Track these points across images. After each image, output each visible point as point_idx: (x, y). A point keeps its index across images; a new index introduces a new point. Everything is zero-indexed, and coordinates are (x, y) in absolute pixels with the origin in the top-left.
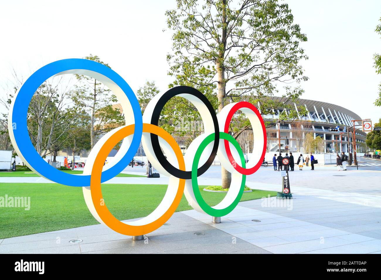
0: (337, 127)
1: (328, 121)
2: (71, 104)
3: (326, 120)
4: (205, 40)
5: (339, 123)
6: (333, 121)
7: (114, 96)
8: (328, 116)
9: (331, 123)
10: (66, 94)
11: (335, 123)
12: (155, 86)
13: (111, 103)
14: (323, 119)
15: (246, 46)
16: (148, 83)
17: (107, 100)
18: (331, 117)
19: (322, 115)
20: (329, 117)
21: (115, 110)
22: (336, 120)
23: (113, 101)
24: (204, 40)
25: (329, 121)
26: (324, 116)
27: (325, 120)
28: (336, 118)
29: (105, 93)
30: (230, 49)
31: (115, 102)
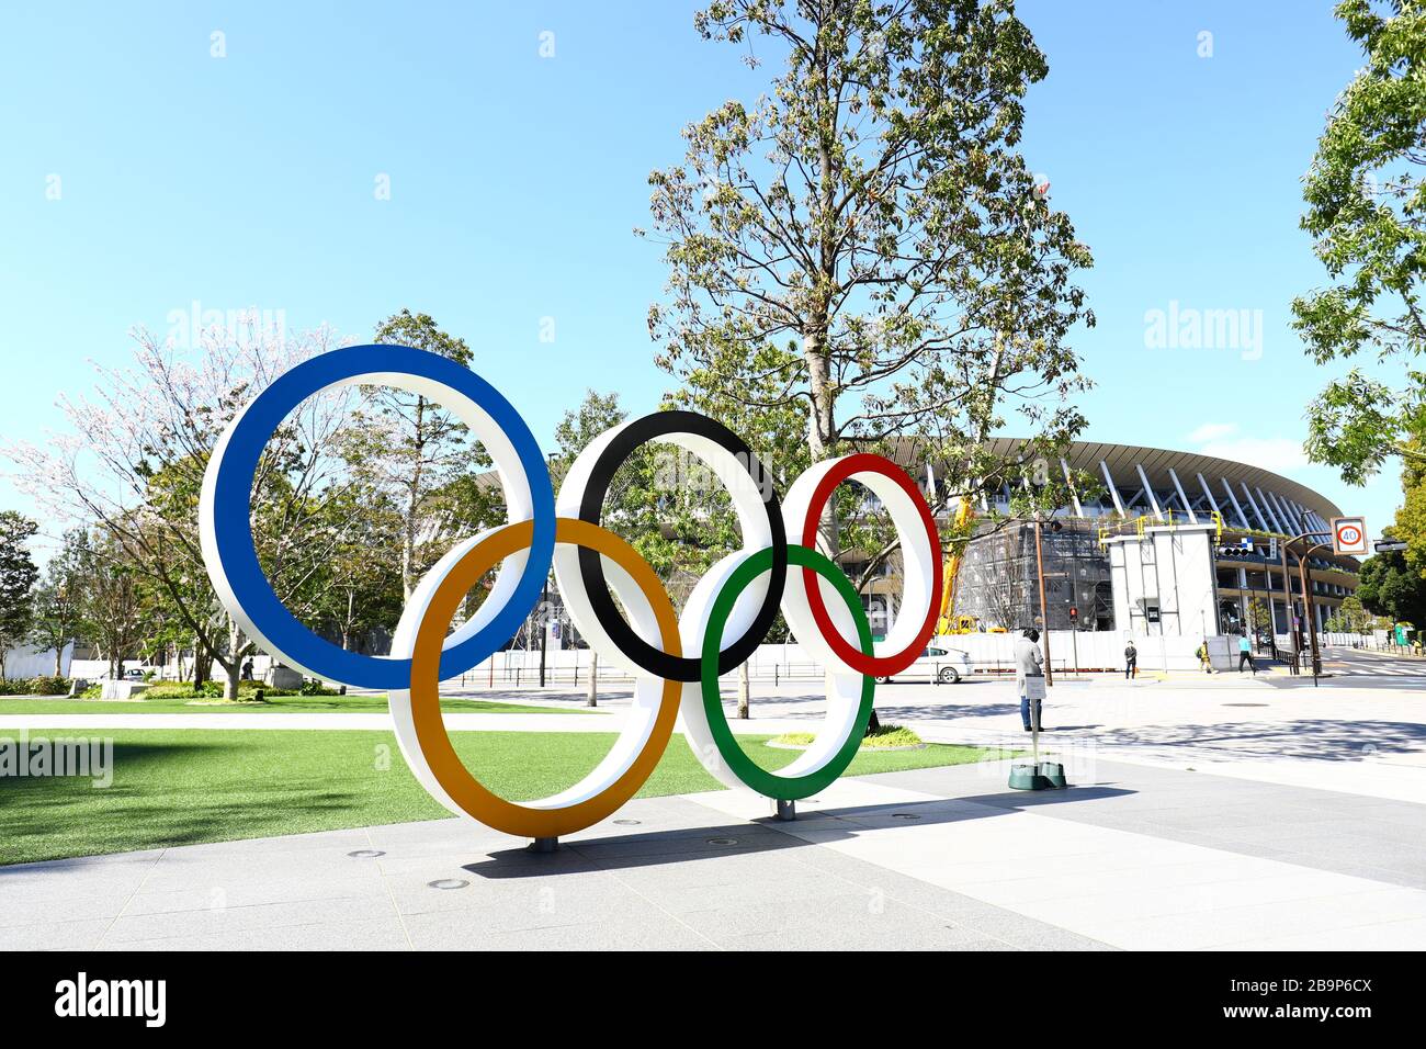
0: (1244, 541)
1: (1222, 519)
2: (343, 475)
4: (764, 266)
6: (1240, 521)
7: (480, 446)
8: (1221, 502)
10: (327, 442)
11: (1247, 527)
12: (616, 410)
13: (473, 467)
15: (900, 279)
16: (595, 399)
18: (1233, 507)
19: (1200, 500)
20: (1225, 507)
21: (486, 491)
22: (1250, 518)
23: (480, 463)
24: (762, 265)
25: (1227, 522)
26: (1209, 504)
28: (1253, 510)
29: (456, 434)
30: (846, 291)
31: (485, 465)
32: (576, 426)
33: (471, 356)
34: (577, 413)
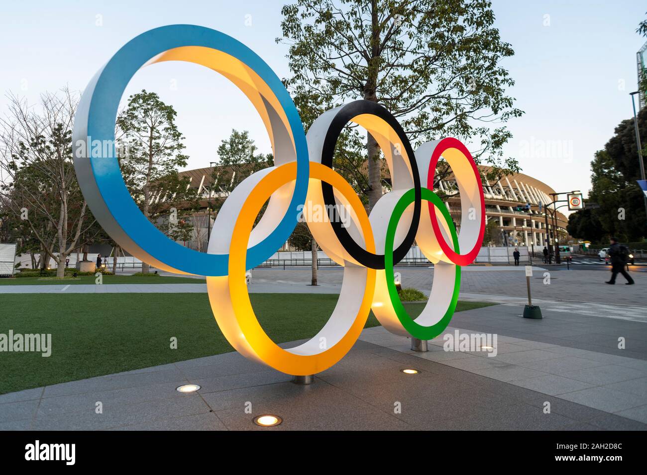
1: (506, 196)
3: (503, 196)
5: (523, 200)
6: (513, 197)
7: (181, 157)
8: (506, 188)
9: (511, 201)
11: (517, 200)
13: (177, 167)
14: (498, 193)
16: (237, 134)
17: (170, 162)
18: (510, 191)
19: (496, 187)
20: (507, 190)
22: (518, 195)
23: (180, 164)
25: (508, 197)
26: (500, 189)
27: (501, 195)
28: (519, 192)
29: (168, 151)
31: (183, 166)
32: (228, 146)
33: (175, 113)
34: (229, 141)
